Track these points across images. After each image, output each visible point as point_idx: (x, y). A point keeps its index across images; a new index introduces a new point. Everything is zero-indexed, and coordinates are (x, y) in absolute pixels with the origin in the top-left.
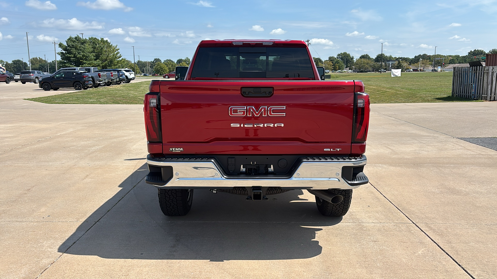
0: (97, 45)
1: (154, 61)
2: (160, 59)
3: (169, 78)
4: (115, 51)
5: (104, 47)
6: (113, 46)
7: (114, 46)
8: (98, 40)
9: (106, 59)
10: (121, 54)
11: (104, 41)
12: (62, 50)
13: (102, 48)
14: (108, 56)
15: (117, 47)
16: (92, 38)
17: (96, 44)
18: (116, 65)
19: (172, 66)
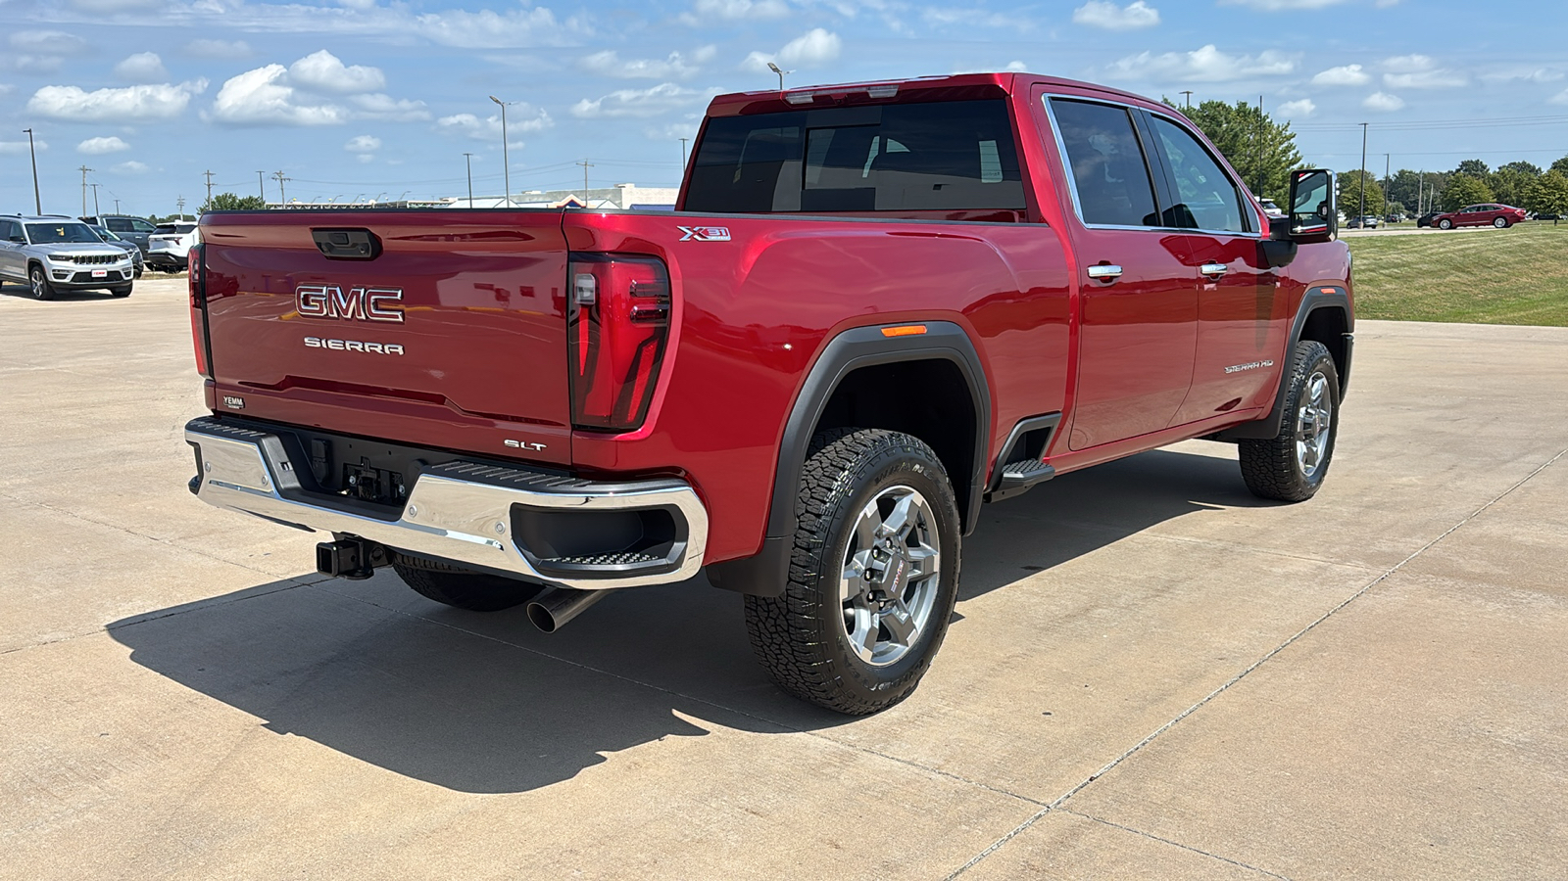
0: (1221, 126)
1: (1458, 171)
2: (1484, 163)
3: (1455, 228)
4: (1281, 143)
5: (1242, 130)
6: (1276, 126)
7: (1279, 127)
8: (1228, 110)
9: (1248, 169)
10: (1298, 152)
11: (1245, 112)
12: (1112, 150)
13: (1236, 135)
14: (1253, 161)
15: (1288, 129)
16: (1211, 104)
17: (1218, 122)
18: (1279, 188)
19: (1516, 185)
